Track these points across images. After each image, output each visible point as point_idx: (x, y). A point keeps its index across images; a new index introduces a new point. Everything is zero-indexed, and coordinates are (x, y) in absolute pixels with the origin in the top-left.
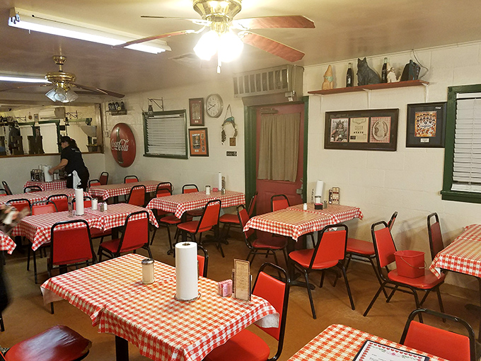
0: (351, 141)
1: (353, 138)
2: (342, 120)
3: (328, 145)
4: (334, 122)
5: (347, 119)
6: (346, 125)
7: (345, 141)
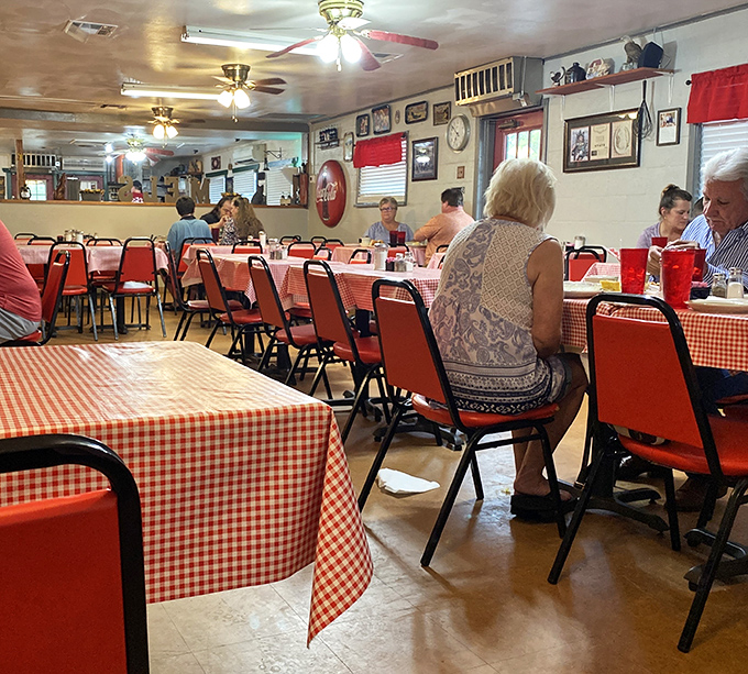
0: (592, 158)
1: (594, 153)
2: (583, 130)
3: (568, 168)
4: (574, 132)
5: (587, 128)
6: (586, 135)
7: (586, 158)
